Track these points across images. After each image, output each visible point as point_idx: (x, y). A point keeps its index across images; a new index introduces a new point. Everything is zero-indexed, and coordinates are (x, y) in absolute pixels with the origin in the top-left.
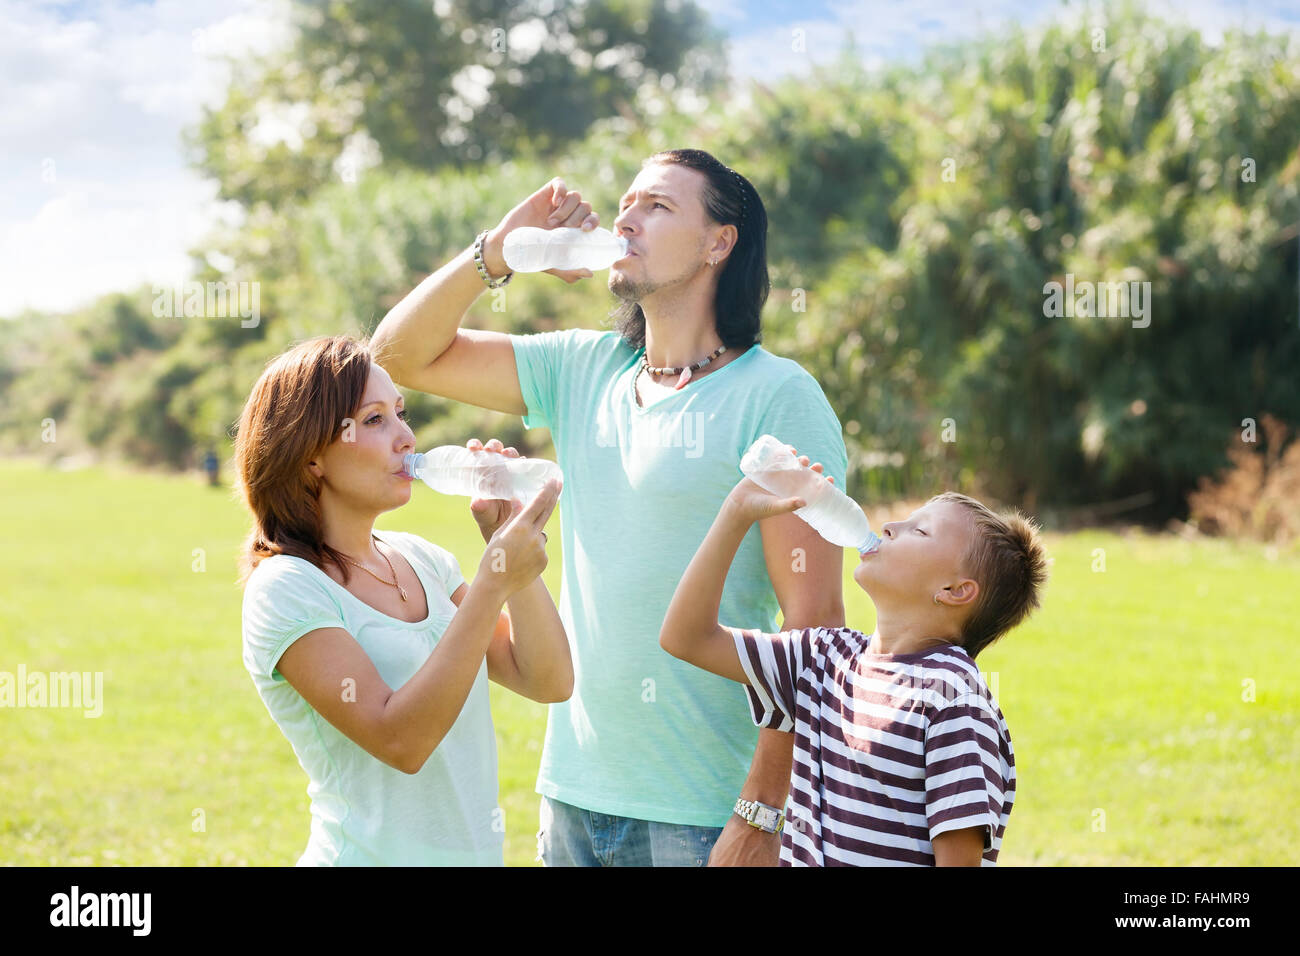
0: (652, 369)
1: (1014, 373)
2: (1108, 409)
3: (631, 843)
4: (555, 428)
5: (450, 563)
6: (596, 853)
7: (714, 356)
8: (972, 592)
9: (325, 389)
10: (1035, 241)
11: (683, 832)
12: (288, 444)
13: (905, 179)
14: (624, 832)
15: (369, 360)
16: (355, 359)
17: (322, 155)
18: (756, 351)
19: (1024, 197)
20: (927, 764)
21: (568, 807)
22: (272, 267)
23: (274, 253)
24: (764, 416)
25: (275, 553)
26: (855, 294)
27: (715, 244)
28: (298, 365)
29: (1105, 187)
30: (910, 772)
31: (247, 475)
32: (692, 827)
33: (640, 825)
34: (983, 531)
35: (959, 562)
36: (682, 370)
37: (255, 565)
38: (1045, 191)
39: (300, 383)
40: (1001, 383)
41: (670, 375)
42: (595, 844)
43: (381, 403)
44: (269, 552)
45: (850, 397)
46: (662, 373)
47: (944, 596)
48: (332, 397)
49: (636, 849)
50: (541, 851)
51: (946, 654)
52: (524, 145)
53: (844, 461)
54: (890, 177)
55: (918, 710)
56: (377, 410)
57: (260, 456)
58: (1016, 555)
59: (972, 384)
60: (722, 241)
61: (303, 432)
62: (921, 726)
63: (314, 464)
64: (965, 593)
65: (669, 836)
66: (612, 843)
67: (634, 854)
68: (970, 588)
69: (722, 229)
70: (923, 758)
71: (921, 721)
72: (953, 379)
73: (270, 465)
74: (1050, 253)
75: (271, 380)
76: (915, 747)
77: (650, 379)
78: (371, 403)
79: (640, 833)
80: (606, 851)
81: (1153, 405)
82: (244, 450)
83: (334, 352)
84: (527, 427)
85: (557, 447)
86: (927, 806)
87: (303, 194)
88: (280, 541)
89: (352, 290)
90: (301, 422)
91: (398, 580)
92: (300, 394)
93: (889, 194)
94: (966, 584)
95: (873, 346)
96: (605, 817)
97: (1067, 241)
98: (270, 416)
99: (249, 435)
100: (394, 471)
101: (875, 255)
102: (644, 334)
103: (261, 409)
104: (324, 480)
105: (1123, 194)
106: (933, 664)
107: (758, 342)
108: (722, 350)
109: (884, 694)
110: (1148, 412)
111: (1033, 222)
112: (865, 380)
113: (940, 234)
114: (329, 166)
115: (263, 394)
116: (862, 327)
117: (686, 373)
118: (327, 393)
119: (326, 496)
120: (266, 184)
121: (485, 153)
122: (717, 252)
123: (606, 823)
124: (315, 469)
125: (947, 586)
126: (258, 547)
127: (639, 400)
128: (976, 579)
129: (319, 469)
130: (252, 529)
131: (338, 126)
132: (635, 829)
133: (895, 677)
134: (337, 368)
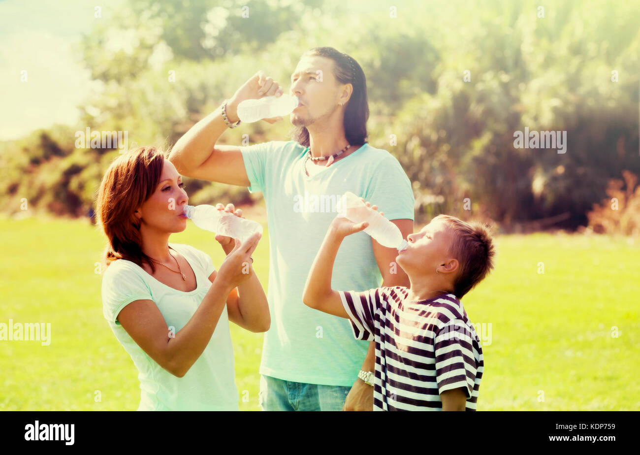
0: (313, 158)
1: (498, 154)
2: (546, 170)
3: (308, 396)
4: (265, 191)
5: (207, 260)
6: (290, 402)
7: (345, 150)
8: (455, 266)
9: (142, 174)
10: (505, 87)
11: (336, 389)
12: (123, 202)
13: (438, 58)
14: (304, 391)
15: (163, 158)
16: (156, 158)
17: (143, 55)
18: (366, 147)
19: (499, 65)
20: (436, 356)
21: (275, 379)
22: (119, 113)
23: (120, 106)
24: (372, 179)
25: (118, 258)
26: (418, 117)
27: (342, 95)
28: (127, 162)
29: (540, 58)
30: (428, 361)
31: (103, 218)
32: (340, 387)
33: (313, 387)
34: (458, 234)
35: (447, 250)
36: (329, 157)
37: (108, 264)
38: (510, 62)
39: (128, 171)
40: (492, 160)
41: (323, 161)
42: (289, 397)
43: (170, 180)
44: (115, 258)
45: (414, 169)
46: (319, 160)
47: (441, 269)
48: (145, 178)
49: (310, 399)
50: (261, 402)
51: (444, 299)
52: (245, 47)
53: (413, 200)
54: (430, 57)
55: (430, 329)
56: (168, 183)
57: (109, 209)
58: (477, 244)
59: (478, 161)
60: (345, 92)
61: (131, 195)
62: (432, 337)
63: (137, 212)
64: (452, 266)
65: (329, 391)
66: (298, 396)
67: (309, 401)
68: (454, 264)
69: (345, 86)
70: (434, 353)
71: (431, 334)
72: (467, 159)
73: (114, 213)
74: (513, 93)
75: (114, 170)
76: (429, 348)
77: (313, 163)
78: (165, 180)
79: (313, 391)
80: (296, 400)
81: (568, 168)
82: (101, 206)
83: (145, 154)
84: (251, 192)
85: (266, 200)
86: (437, 378)
87: (133, 75)
88: (121, 252)
89: (160, 123)
90: (129, 191)
91: (181, 270)
92: (129, 177)
93: (431, 66)
94: (452, 262)
95: (425, 143)
96: (294, 383)
97: (522, 86)
98: (114, 188)
99: (103, 198)
100: (178, 214)
101: (426, 97)
102: (309, 140)
103: (109, 184)
104: (142, 220)
105: (549, 62)
106: (438, 305)
107: (366, 142)
108: (348, 147)
109: (413, 321)
110: (566, 171)
111: (505, 78)
112: (422, 160)
113: (458, 86)
114: (146, 61)
115: (110, 177)
116: (419, 134)
117: (331, 159)
118: (142, 177)
119: (143, 229)
120: (114, 71)
121: (225, 51)
122: (343, 99)
123: (295, 387)
124: (137, 214)
125: (443, 263)
126: (110, 255)
127: (307, 173)
128: (457, 258)
129: (139, 215)
130: (106, 245)
131: (149, 41)
132: (310, 389)
133: (419, 312)
134: (147, 163)
